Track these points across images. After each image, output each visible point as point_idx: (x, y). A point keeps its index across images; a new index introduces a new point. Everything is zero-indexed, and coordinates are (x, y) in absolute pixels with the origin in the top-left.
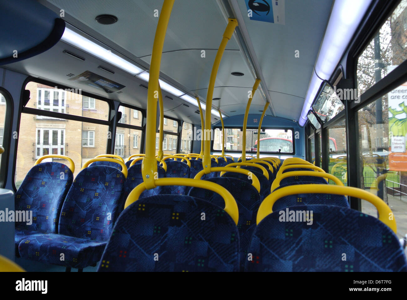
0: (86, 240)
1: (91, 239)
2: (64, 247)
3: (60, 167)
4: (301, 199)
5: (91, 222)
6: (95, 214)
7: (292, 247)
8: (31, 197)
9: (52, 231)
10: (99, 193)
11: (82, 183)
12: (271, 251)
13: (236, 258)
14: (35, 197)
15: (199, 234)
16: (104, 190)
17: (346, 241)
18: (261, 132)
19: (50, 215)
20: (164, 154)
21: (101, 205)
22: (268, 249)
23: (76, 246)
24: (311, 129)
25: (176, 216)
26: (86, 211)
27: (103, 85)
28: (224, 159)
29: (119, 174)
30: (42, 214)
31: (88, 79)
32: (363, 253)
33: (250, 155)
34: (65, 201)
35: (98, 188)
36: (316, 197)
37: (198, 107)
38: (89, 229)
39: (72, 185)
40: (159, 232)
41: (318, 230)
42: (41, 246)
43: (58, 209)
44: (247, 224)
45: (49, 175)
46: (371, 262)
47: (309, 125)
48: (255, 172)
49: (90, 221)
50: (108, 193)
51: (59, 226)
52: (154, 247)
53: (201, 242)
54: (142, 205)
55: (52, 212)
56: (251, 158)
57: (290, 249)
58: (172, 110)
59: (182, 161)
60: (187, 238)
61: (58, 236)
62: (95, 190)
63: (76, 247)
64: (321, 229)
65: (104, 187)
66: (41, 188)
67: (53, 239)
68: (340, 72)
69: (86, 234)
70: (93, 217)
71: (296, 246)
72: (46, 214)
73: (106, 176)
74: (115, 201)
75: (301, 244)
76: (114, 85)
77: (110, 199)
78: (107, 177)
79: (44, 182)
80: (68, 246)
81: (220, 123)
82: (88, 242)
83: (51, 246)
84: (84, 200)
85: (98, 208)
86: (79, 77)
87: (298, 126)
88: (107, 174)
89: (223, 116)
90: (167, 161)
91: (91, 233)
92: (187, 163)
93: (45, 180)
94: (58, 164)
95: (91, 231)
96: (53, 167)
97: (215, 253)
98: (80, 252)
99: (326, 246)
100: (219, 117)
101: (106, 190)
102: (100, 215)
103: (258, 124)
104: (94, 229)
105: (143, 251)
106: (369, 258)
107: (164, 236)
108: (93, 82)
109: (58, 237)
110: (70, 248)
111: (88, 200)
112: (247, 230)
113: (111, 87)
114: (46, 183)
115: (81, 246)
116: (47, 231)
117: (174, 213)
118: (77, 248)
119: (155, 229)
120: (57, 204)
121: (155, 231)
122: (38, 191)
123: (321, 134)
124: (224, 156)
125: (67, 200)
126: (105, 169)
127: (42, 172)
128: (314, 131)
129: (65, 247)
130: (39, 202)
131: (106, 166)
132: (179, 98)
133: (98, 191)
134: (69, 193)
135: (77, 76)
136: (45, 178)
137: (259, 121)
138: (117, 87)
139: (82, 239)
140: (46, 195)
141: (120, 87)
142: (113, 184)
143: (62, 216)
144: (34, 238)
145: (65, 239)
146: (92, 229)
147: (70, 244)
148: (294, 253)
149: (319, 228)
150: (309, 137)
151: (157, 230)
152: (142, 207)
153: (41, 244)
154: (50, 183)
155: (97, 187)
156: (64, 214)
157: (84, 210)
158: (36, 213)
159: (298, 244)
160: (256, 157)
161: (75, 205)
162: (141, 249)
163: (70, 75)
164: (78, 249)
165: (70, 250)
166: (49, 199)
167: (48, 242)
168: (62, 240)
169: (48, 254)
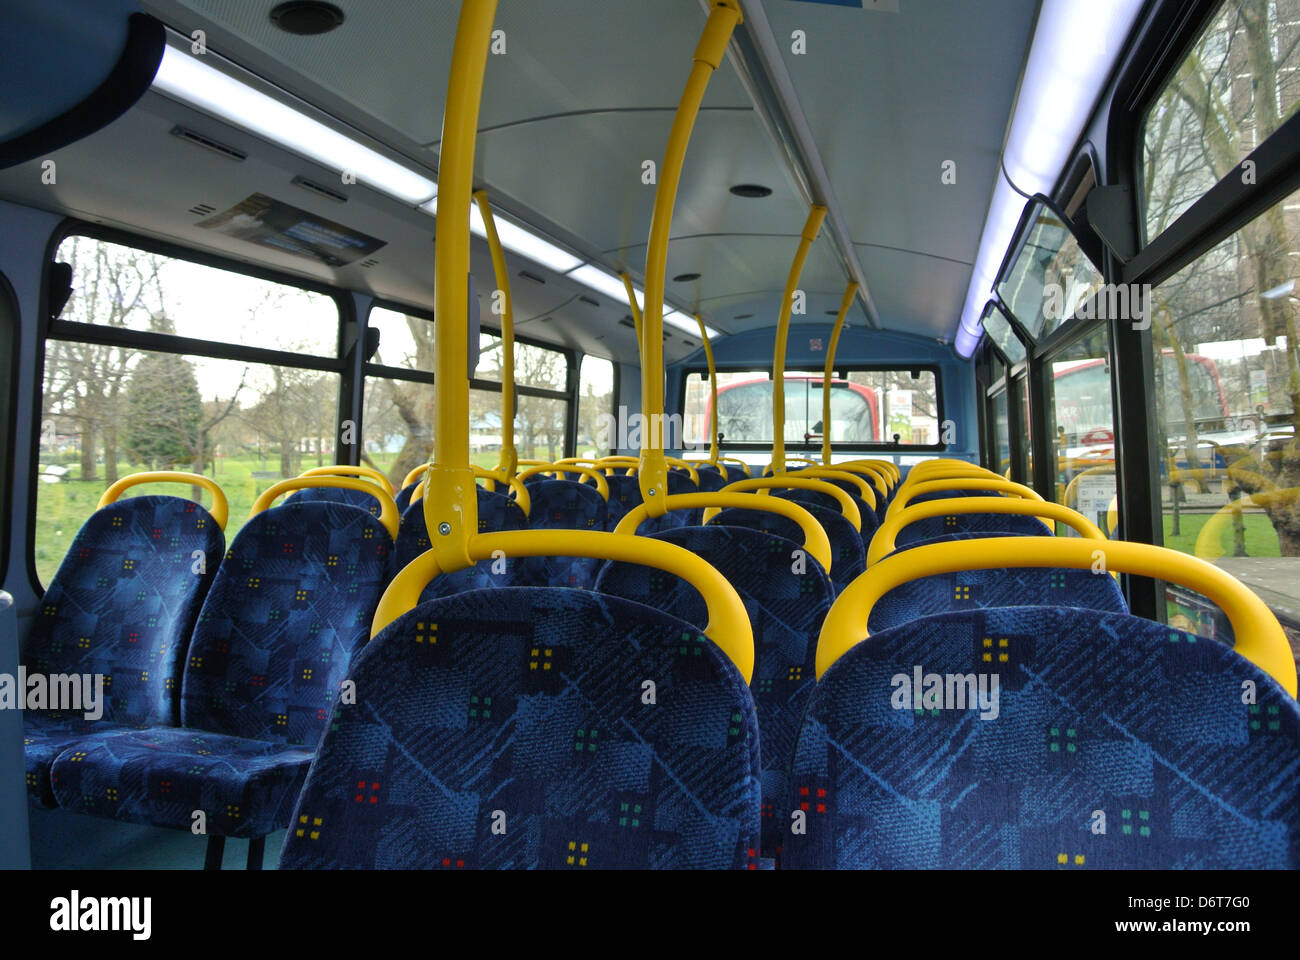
0: (270, 744)
1: (289, 741)
2: (195, 771)
3: (182, 510)
4: (966, 589)
5: (288, 686)
6: (298, 659)
7: (937, 754)
8: (90, 613)
9: (161, 720)
10: (309, 592)
11: (252, 562)
12: (867, 770)
13: (748, 795)
14: (104, 610)
15: (622, 718)
16: (324, 582)
17: (1124, 730)
18: (833, 380)
19: (154, 667)
20: (519, 460)
21: (314, 629)
22: (857, 763)
23: (235, 766)
24: (997, 362)
25: (541, 659)
26: (268, 652)
27: (311, 241)
28: (719, 471)
29: (370, 527)
30: (127, 665)
31: (261, 222)
32: (1183, 768)
33: (802, 457)
34: (199, 619)
35: (305, 576)
36: (1017, 582)
37: (629, 307)
38: (280, 709)
39: (221, 567)
40: (487, 714)
41: (1024, 692)
42: (124, 768)
43: (177, 648)
44: (791, 678)
45: (146, 538)
46: (1212, 797)
47: (988, 350)
48: (815, 509)
49: (281, 684)
50: (336, 589)
51: (183, 701)
52: (471, 764)
53: (627, 743)
54: (427, 627)
55: (159, 656)
56: (804, 464)
57: (931, 761)
58: (546, 317)
59: (582, 480)
60: (581, 733)
61: (182, 733)
62: (297, 583)
63: (235, 770)
64: (1036, 688)
65: (325, 571)
66: (121, 581)
67: (162, 744)
68: (1085, 163)
69: (271, 726)
70: (291, 669)
71: (953, 751)
72: (142, 664)
73: (329, 534)
74: (361, 616)
75: (968, 741)
76: (348, 240)
77: (345, 609)
78: (332, 536)
79: (130, 560)
80: (212, 767)
81: (702, 356)
82: (277, 749)
83: (155, 768)
84: (262, 615)
85: (308, 638)
86: (231, 217)
87: (955, 359)
88: (334, 528)
89: (711, 334)
90: (533, 482)
91: (287, 721)
92: (596, 486)
93: (133, 555)
94: (173, 501)
95: (288, 716)
96: (159, 510)
97: (677, 781)
98: (249, 783)
99: (1055, 747)
100: (697, 338)
101: (332, 579)
102: (315, 662)
103: (823, 354)
104: (297, 709)
105: (433, 779)
106: (1204, 783)
107: (503, 728)
108: (280, 229)
109: (181, 736)
110: (214, 773)
111: (274, 615)
112: (791, 699)
113: (340, 247)
114: (137, 564)
115: (253, 765)
116: (145, 719)
117: (536, 648)
118: (237, 773)
119: (472, 706)
120: (174, 630)
121: (474, 713)
122: (114, 590)
123: (1026, 379)
124: (717, 459)
125: (205, 617)
126: (324, 514)
127: (124, 529)
128: (1005, 368)
129: (198, 770)
130: (119, 627)
131: (329, 505)
132: (563, 277)
133: (307, 585)
134: (213, 594)
135: (223, 214)
136: (133, 549)
137: (825, 345)
138: (361, 244)
139: (259, 742)
140: (138, 603)
141: (371, 245)
142: (353, 559)
143: (191, 670)
144: (102, 744)
145: (203, 742)
146: (290, 710)
147: (219, 759)
148: (944, 773)
149: (1030, 686)
150: (989, 393)
151: (480, 707)
152: (427, 633)
153: (125, 761)
154: (149, 564)
155: (302, 572)
156: (196, 662)
157: (262, 648)
158: (110, 662)
159: (957, 742)
160: (819, 460)
161: (234, 631)
162: (425, 771)
163: (202, 209)
164: (241, 776)
165: (216, 780)
166: (149, 616)
167: (144, 755)
168: (193, 747)
169: (144, 795)
